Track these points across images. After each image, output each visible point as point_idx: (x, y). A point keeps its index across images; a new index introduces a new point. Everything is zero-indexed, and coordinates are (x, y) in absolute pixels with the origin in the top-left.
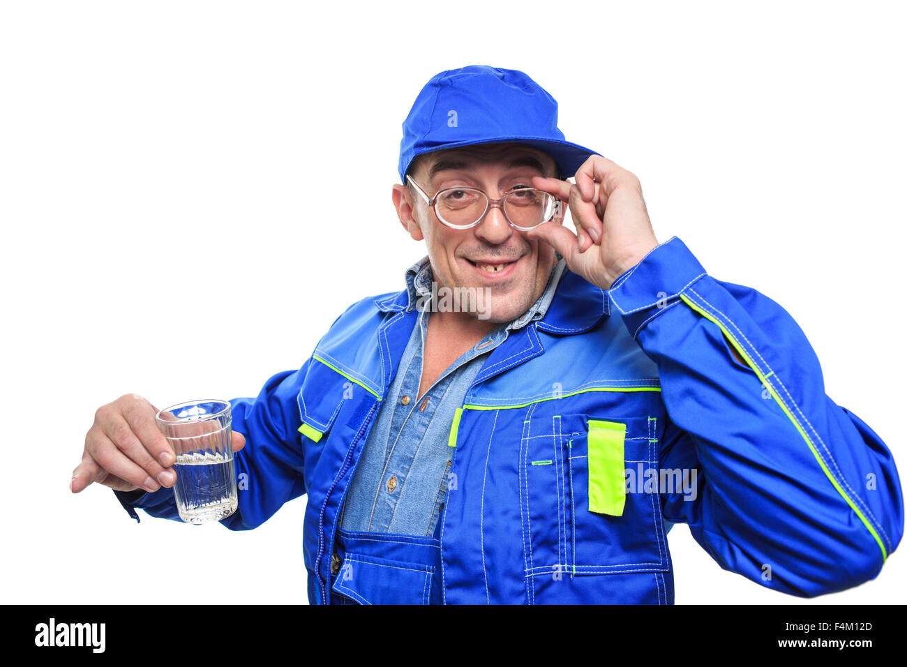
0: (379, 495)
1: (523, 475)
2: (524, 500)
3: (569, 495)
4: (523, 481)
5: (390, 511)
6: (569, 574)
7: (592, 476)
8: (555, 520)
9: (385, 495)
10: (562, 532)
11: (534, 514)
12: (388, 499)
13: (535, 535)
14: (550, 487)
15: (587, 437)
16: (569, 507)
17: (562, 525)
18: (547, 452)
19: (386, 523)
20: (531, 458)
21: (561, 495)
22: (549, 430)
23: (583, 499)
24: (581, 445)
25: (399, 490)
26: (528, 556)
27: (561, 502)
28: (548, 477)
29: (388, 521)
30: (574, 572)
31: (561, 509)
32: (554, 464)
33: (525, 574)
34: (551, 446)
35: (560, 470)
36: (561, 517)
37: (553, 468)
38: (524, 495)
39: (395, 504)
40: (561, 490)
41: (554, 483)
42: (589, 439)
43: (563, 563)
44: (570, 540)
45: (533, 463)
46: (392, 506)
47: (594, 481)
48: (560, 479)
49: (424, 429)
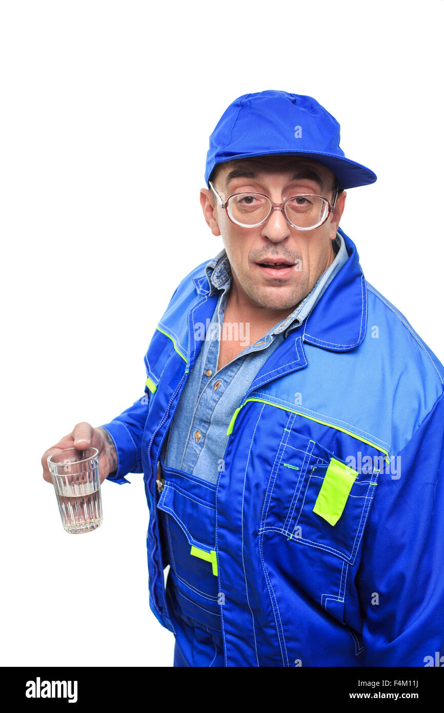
0: (188, 442)
1: (275, 470)
2: (271, 485)
3: (303, 493)
4: (274, 473)
5: (196, 456)
6: (287, 537)
7: (322, 492)
8: (287, 505)
9: (193, 443)
10: (291, 513)
11: (275, 496)
12: (195, 446)
13: (272, 508)
14: (292, 484)
15: (327, 468)
16: (300, 500)
17: (292, 509)
18: (297, 461)
19: (193, 464)
20: (284, 460)
21: (297, 491)
22: (304, 447)
23: (312, 502)
25: (202, 441)
26: (263, 520)
27: (296, 496)
28: (292, 477)
29: (195, 463)
30: (291, 538)
31: (295, 499)
32: (299, 471)
33: (259, 531)
34: (302, 459)
35: (302, 476)
36: (293, 504)
37: (298, 473)
38: (272, 482)
39: (200, 451)
40: (298, 489)
41: (295, 483)
43: (285, 529)
44: (295, 518)
45: (285, 465)
46: (198, 452)
47: (324, 495)
48: (300, 482)
49: (214, 404)
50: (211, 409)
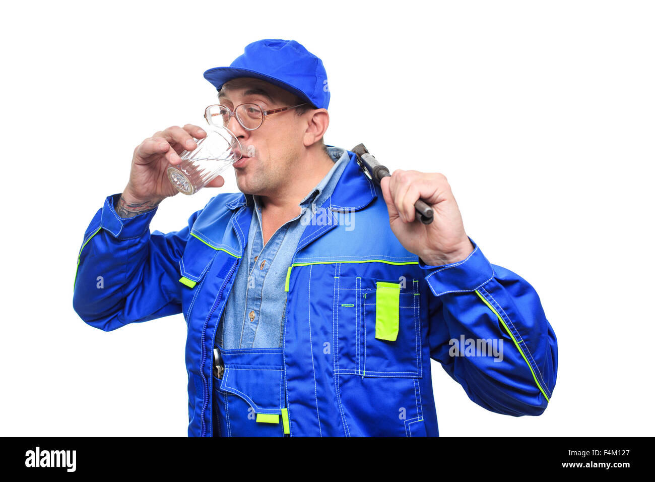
0: (245, 324)
1: (336, 312)
2: (336, 328)
3: (363, 326)
4: (336, 315)
5: (254, 333)
6: (361, 376)
7: (378, 316)
8: (353, 341)
9: (249, 323)
10: (358, 349)
11: (341, 336)
12: (251, 325)
13: (341, 349)
14: (352, 320)
15: (376, 292)
16: (363, 334)
17: (358, 345)
18: (351, 299)
19: (251, 341)
20: (341, 302)
21: (358, 326)
22: (353, 285)
23: (372, 331)
24: (372, 297)
25: (257, 319)
26: (336, 361)
27: (358, 331)
28: (350, 314)
29: (253, 340)
30: (364, 375)
31: (358, 335)
32: (355, 307)
33: (333, 372)
34: (354, 296)
35: (358, 311)
36: (358, 340)
37: (355, 309)
38: (335, 324)
39: (256, 328)
40: (358, 323)
41: (355, 318)
42: (377, 293)
43: (358, 369)
44: (363, 355)
45: (342, 305)
46: (254, 329)
47: (380, 320)
48: (358, 316)
49: (263, 279)
50: (260, 285)
